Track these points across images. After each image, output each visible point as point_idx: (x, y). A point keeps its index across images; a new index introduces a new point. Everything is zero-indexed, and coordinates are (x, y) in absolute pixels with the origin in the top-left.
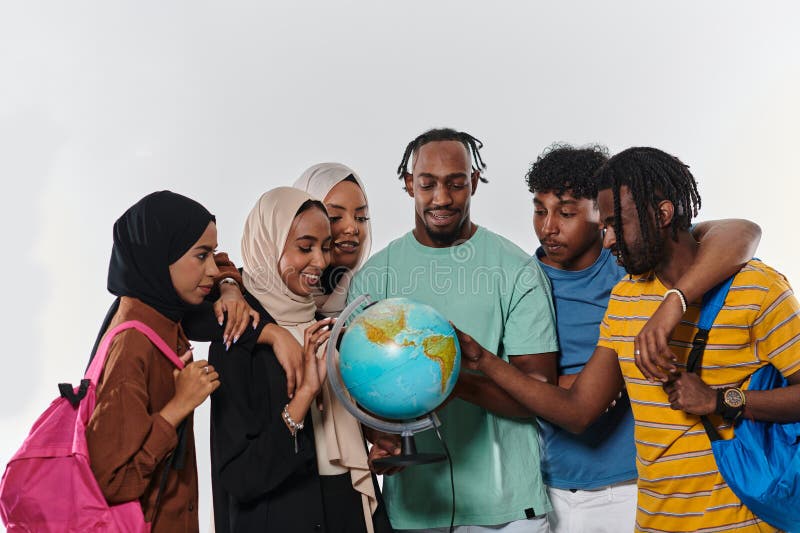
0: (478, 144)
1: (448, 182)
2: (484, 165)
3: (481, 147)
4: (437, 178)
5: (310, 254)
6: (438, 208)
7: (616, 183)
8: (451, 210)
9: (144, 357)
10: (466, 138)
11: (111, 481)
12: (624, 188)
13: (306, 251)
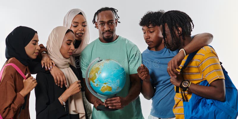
0: (116, 11)
1: (108, 23)
2: (119, 17)
3: (117, 11)
4: (105, 22)
5: (70, 45)
6: (106, 31)
7: (163, 22)
8: (110, 32)
9: (13, 74)
10: (112, 9)
11: (4, 112)
12: (166, 24)
13: (69, 44)
